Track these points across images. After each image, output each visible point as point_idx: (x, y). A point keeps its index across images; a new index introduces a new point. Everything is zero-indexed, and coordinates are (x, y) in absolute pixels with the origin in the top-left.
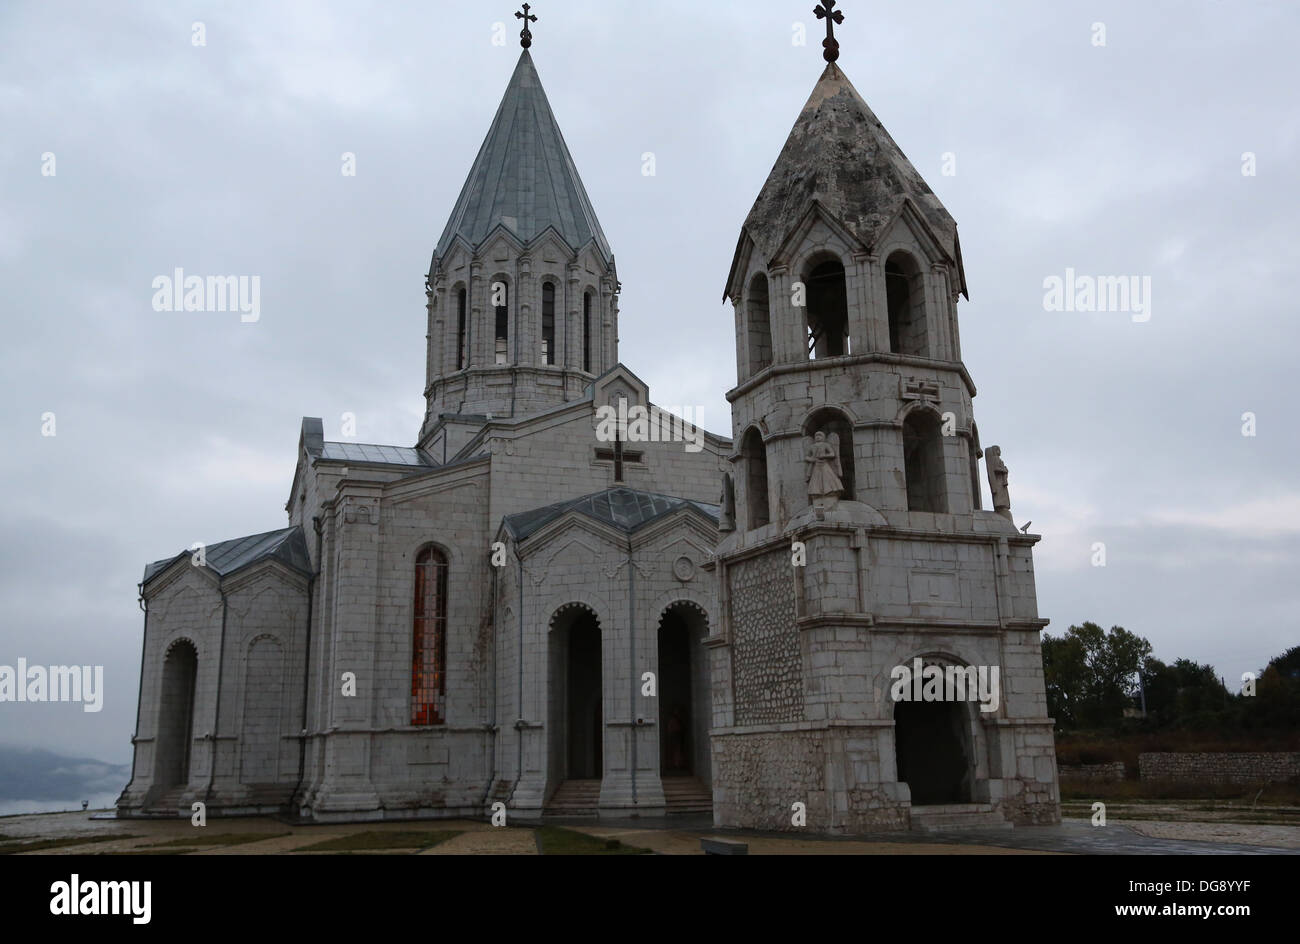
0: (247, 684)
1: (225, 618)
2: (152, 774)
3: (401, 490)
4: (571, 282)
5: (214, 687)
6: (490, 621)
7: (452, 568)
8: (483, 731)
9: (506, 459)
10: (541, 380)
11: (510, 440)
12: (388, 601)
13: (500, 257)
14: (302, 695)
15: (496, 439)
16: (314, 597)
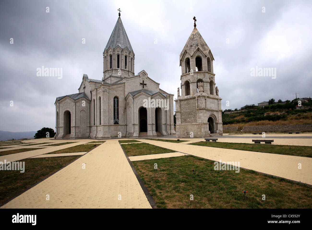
0: (80, 118)
1: (76, 107)
2: (63, 132)
3: (111, 87)
4: (129, 56)
5: (74, 118)
6: (125, 108)
7: (119, 100)
8: (125, 125)
9: (127, 83)
10: (125, 72)
11: (128, 80)
12: (110, 105)
13: (118, 51)
14: (89, 120)
15: (126, 80)
16: (91, 104)
